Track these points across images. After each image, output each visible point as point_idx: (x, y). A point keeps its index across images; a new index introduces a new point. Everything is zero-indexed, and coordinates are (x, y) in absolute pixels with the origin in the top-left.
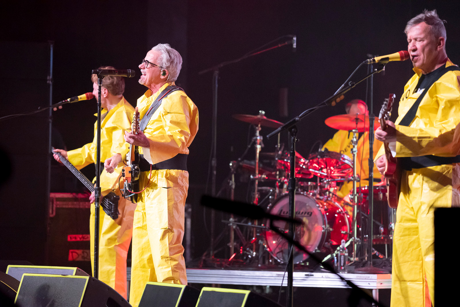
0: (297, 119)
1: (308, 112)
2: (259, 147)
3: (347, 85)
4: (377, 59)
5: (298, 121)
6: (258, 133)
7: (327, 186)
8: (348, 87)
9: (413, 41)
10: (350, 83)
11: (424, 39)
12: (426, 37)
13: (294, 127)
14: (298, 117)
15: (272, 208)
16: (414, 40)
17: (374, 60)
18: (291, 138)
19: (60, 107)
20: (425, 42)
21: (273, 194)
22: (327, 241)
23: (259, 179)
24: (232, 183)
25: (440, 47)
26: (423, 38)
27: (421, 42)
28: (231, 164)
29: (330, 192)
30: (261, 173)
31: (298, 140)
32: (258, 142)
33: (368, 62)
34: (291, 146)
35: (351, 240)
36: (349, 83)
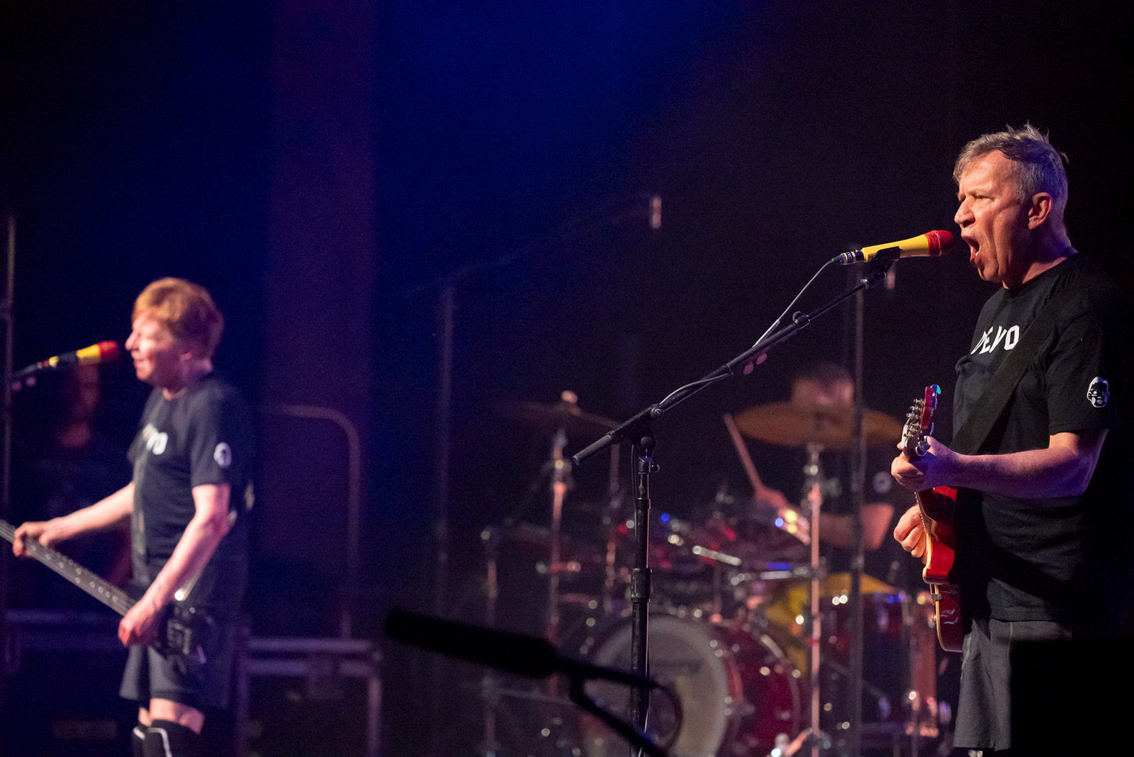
0: (655, 410)
1: (683, 392)
2: (559, 489)
3: (787, 321)
4: (868, 251)
5: (656, 416)
6: (557, 453)
7: (739, 594)
8: (790, 326)
9: (967, 199)
10: (796, 318)
11: (994, 195)
12: (997, 190)
13: (647, 433)
14: (658, 407)
15: (594, 650)
16: (971, 197)
17: (860, 256)
18: (638, 461)
19: (31, 381)
20: (997, 203)
21: (597, 614)
22: (739, 738)
23: (561, 574)
24: (491, 584)
25: (1036, 219)
26: (992, 192)
27: (988, 200)
28: (485, 535)
29: (748, 610)
30: (565, 558)
31: (656, 468)
32: (558, 476)
33: (843, 258)
34: (638, 485)
35: (803, 736)
36: (794, 315)
